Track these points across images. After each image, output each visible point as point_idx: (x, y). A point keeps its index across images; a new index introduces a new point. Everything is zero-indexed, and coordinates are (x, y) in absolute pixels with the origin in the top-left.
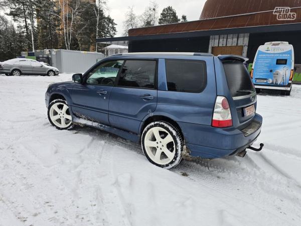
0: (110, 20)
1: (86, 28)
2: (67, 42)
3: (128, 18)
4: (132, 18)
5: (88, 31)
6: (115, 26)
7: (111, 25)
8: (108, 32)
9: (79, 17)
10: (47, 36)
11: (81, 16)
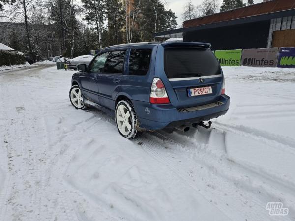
0: (171, 14)
1: (148, 25)
2: (129, 39)
3: (187, 9)
4: (190, 9)
5: (150, 26)
6: (176, 19)
7: (171, 19)
8: (169, 26)
9: (142, 15)
10: (113, 34)
11: (143, 14)
